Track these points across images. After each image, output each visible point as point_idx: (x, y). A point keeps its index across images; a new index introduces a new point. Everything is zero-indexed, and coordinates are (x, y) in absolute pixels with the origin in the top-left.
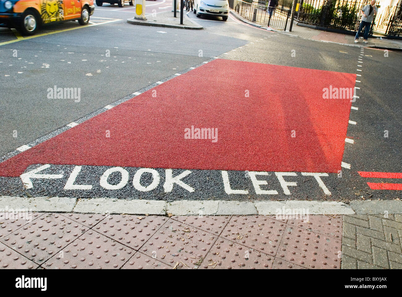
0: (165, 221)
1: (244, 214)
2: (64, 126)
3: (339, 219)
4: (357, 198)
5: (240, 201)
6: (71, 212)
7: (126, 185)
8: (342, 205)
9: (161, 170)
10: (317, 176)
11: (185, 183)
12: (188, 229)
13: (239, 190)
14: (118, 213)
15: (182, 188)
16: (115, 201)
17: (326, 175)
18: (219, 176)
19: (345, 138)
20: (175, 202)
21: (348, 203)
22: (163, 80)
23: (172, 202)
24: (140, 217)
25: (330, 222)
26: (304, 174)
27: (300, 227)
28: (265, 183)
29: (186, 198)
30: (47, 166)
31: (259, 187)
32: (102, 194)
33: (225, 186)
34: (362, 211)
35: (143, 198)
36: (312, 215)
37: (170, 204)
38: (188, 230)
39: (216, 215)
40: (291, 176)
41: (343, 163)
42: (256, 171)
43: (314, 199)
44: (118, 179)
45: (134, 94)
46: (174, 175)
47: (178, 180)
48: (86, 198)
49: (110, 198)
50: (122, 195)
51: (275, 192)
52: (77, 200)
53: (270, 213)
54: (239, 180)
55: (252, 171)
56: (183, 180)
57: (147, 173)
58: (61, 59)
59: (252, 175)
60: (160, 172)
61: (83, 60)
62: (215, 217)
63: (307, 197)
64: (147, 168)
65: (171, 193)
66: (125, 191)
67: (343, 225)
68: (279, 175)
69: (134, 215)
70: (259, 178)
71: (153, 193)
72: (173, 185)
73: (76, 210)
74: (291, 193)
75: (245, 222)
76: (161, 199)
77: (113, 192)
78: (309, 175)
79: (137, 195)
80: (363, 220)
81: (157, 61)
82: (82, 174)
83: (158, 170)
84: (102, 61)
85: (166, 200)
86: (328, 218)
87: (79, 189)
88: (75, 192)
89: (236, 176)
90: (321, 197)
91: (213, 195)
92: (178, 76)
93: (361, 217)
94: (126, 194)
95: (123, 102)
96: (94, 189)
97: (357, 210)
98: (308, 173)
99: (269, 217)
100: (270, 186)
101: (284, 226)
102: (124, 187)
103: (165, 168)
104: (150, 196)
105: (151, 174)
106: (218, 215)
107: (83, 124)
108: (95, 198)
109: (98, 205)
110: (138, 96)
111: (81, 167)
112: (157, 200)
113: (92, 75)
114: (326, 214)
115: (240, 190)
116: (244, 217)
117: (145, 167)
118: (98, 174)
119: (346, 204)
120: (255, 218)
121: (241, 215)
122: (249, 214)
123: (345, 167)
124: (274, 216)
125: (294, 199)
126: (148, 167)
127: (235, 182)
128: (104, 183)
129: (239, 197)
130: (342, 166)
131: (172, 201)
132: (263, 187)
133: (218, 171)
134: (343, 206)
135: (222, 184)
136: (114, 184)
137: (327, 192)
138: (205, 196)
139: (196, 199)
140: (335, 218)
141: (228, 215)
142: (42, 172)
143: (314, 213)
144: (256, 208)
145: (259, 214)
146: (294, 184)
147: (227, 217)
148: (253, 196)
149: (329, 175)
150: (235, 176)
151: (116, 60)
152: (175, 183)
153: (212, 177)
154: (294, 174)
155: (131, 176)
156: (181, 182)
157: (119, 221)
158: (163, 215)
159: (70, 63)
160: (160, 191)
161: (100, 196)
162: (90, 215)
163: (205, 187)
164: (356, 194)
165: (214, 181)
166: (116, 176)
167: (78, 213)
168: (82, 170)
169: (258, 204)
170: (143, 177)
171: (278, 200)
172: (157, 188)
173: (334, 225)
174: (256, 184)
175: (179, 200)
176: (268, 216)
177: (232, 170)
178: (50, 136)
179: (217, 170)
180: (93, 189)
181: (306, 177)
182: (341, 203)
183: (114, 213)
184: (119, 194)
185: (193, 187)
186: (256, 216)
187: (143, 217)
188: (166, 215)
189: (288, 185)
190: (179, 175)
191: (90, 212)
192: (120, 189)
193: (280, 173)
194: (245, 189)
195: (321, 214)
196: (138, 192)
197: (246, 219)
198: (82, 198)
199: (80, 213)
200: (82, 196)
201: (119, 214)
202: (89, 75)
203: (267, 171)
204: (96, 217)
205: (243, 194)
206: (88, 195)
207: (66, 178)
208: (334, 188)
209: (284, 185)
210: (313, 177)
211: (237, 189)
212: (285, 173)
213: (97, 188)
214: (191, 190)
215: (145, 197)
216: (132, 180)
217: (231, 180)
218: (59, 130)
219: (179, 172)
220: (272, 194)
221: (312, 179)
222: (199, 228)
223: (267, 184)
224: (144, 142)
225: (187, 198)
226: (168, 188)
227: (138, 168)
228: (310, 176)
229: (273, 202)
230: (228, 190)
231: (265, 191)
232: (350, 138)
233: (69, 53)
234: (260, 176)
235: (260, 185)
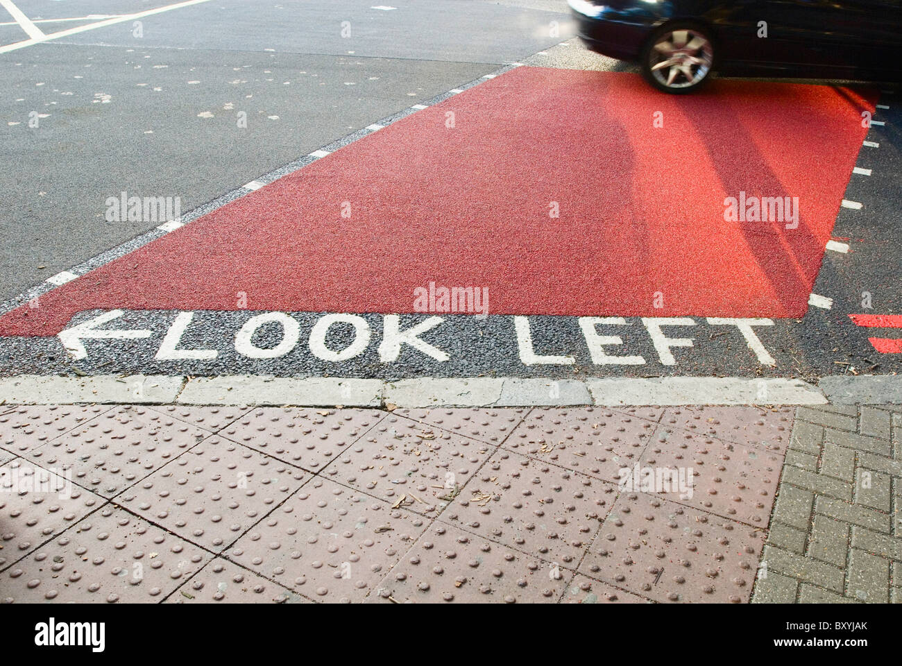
0: (379, 419)
1: (560, 404)
2: (152, 230)
3: (787, 414)
4: (840, 371)
5: (554, 377)
6: (171, 404)
7: (294, 349)
8: (799, 386)
9: (374, 317)
10: (745, 326)
11: (429, 342)
12: (430, 433)
13: (552, 356)
14: (275, 404)
15: (419, 353)
16: (268, 381)
17: (767, 322)
18: (509, 328)
19: (827, 241)
20: (403, 382)
21: (813, 383)
22: (384, 121)
23: (396, 381)
24: (325, 412)
25: (763, 419)
26: (711, 321)
27: (688, 429)
28: (616, 340)
29: (430, 373)
30: (117, 313)
31: (602, 349)
32: (239, 368)
33: (520, 347)
34: (845, 398)
35: (330, 375)
36: (722, 406)
37: (393, 386)
38: (430, 435)
39: (495, 407)
40: (681, 326)
41: (813, 296)
42: (597, 316)
43: (731, 375)
44: (276, 336)
45: (313, 154)
46: (404, 327)
47: (412, 337)
48: (204, 376)
49: (257, 375)
50: (285, 370)
51: (639, 360)
52: (186, 380)
53: (622, 402)
54: (554, 335)
55: (587, 316)
56: (423, 336)
57: (341, 323)
58: (138, 82)
59: (587, 324)
60: (370, 321)
61: (189, 83)
62: (491, 411)
63: (716, 369)
64: (341, 313)
65: (395, 364)
66: (290, 360)
67: (795, 426)
68: (652, 325)
69: (312, 407)
70: (601, 330)
71: (353, 363)
72: (399, 347)
73: (181, 399)
74: (677, 361)
75: (562, 419)
76: (373, 377)
77: (265, 364)
78: (725, 324)
79: (318, 369)
80: (845, 415)
81: (371, 79)
82: (194, 327)
83: (367, 318)
84: (234, 82)
85: (384, 377)
86: (760, 413)
87: (189, 358)
88: (179, 364)
89: (549, 328)
90: (749, 370)
91: (491, 367)
92: (421, 112)
93: (842, 409)
94: (294, 367)
95: (287, 173)
96: (222, 359)
97: (834, 397)
98: (722, 319)
99: (618, 410)
100: (627, 346)
101: (653, 428)
102: (289, 354)
103: (382, 313)
104: (347, 370)
105: (351, 324)
106: (500, 407)
107: (194, 224)
108: (224, 376)
109: (231, 389)
110: (322, 159)
111: (192, 313)
112: (364, 378)
113: (212, 116)
114: (756, 403)
115: (555, 355)
116: (561, 411)
117: (336, 312)
118: (231, 328)
119: (809, 383)
120: (587, 412)
121: (554, 407)
122: (573, 404)
123: (820, 306)
124: (630, 409)
125: (682, 374)
126: (345, 311)
127: (546, 340)
128: (244, 344)
129: (553, 371)
130: (810, 302)
131: (396, 379)
132: (610, 350)
133: (506, 316)
134: (800, 388)
135: (515, 344)
136: (267, 348)
137: (765, 358)
138: (472, 369)
139: (452, 376)
140: (777, 412)
141: (524, 407)
142: (107, 326)
143: (728, 403)
144: (590, 392)
145: (596, 404)
146: (687, 342)
147: (520, 410)
148: (585, 369)
149: (775, 322)
150: (547, 326)
151: (270, 80)
152: (405, 343)
153: (491, 329)
154: (689, 322)
155: (306, 330)
156: (420, 340)
157: (278, 420)
158: (376, 408)
159: (159, 89)
160: (371, 360)
161: (235, 372)
162: (215, 409)
163: (474, 351)
164: (838, 362)
165: (497, 339)
166: (271, 330)
167: (188, 404)
168: (194, 321)
169: (595, 383)
170: (332, 333)
171: (643, 377)
172: (363, 354)
173: (772, 426)
174: (595, 344)
175: (413, 378)
176: (614, 409)
177: (539, 315)
178: (121, 252)
179: (505, 315)
180: (220, 357)
181: (717, 327)
182: (797, 381)
183: (267, 403)
184: (278, 368)
185: (447, 351)
186: (589, 408)
187: (331, 410)
188: (383, 407)
189: (671, 345)
190: (415, 327)
191: (213, 403)
192: (279, 358)
193: (654, 319)
194: (568, 354)
195: (744, 403)
196: (321, 363)
197: (565, 415)
198: (197, 376)
199: (192, 405)
200: (196, 373)
201: (278, 406)
202: (206, 115)
203: (624, 317)
204: (228, 411)
205: (562, 364)
206: (209, 371)
207: (161, 336)
208: (783, 351)
209: (662, 345)
210: (735, 327)
211: (550, 355)
212: (666, 319)
213: (228, 355)
214: (441, 356)
215: (335, 372)
216: (308, 339)
217: (535, 336)
218: (140, 237)
219: (415, 320)
220: (630, 364)
221: (733, 332)
222: (456, 431)
223: (621, 342)
224: (336, 258)
225: (432, 374)
226: (389, 352)
227: (320, 313)
228: (727, 326)
229: (630, 380)
230: (528, 355)
231: (615, 357)
232: (840, 241)
233: (157, 67)
234: (606, 325)
235: (602, 346)
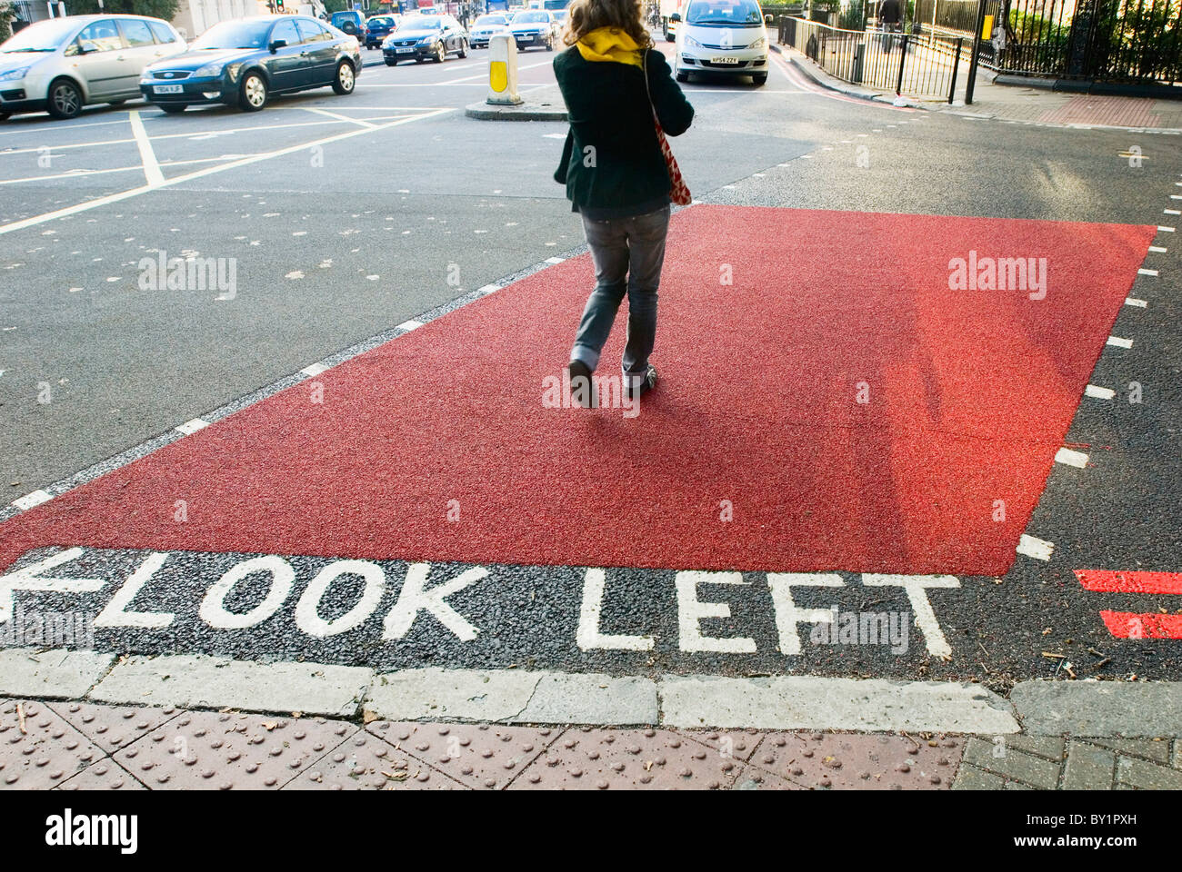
0: (343, 739)
1: (609, 721)
2: (167, 432)
3: (951, 751)
4: (1047, 669)
5: (615, 673)
6: (79, 700)
7: (275, 614)
8: (979, 698)
9: (397, 566)
10: (915, 587)
11: (457, 608)
12: (402, 768)
13: (623, 636)
14: (214, 705)
15: (440, 627)
16: (221, 666)
17: (950, 582)
18: (575, 587)
19: (1058, 449)
20: (402, 674)
21: (1003, 691)
22: (504, 280)
23: (392, 671)
24: (272, 722)
25: (910, 761)
26: (869, 580)
27: (790, 776)
28: (722, 610)
29: (443, 660)
30: (76, 553)
31: (698, 624)
32: (192, 643)
33: (581, 621)
34: (1048, 723)
35: (307, 659)
36: (855, 732)
37: (384, 680)
38: (402, 773)
39: (513, 724)
40: (821, 588)
41: (1025, 538)
42: (704, 569)
43: (877, 675)
44: (260, 593)
45: (401, 326)
46: (432, 581)
47: (436, 599)
48: (143, 654)
49: (211, 655)
50: (250, 648)
51: (746, 645)
52: (116, 660)
53: (702, 721)
54: (635, 600)
55: (689, 569)
56: (452, 599)
57: (350, 574)
58: (237, 235)
59: (686, 583)
60: (389, 572)
61: (295, 234)
62: (504, 731)
63: (859, 664)
64: (355, 559)
65: (400, 643)
66: (263, 632)
67: (959, 775)
68: (780, 584)
69: (260, 713)
70: (706, 593)
71: (344, 640)
72: (414, 615)
73: (95, 695)
74: (803, 648)
75: (604, 750)
76: (363, 663)
77: (228, 637)
78: (888, 584)
79: (294, 649)
80: (1042, 757)
81: (509, 224)
82: (160, 577)
83: (387, 567)
84: (347, 233)
85: (378, 664)
86: (910, 747)
87: (135, 624)
88: (119, 633)
89: (631, 588)
90: (910, 665)
91: (531, 652)
92: (554, 267)
93: (1039, 744)
94: (263, 644)
95: (361, 352)
96: (176, 627)
97: (1032, 720)
98: (885, 576)
99: (695, 735)
100: (735, 621)
101: (735, 772)
102: (265, 622)
103: (409, 560)
104: (332, 651)
105: (363, 577)
106: (520, 724)
107: (221, 423)
108: (169, 654)
109: (168, 677)
110: (410, 333)
111: (166, 555)
112: (351, 665)
113: (302, 276)
114: (908, 728)
115: (628, 634)
116: (606, 735)
117: (350, 558)
118: (206, 579)
119: (997, 692)
120: (644, 737)
121: (600, 726)
122: (627, 723)
123: (1031, 554)
124: (711, 734)
125: (807, 671)
126: (361, 557)
127: (622, 608)
128: (213, 611)
129: (617, 661)
130: (1019, 549)
131: (394, 668)
132: (710, 627)
133: (575, 569)
134: (980, 701)
135: (576, 615)
136: (240, 612)
137: (937, 646)
138: (503, 656)
139: (471, 666)
140: (936, 746)
141: (556, 725)
142: (54, 572)
143: (863, 727)
144: (660, 700)
145: (665, 722)
146: (824, 616)
147: (546, 730)
148: (667, 659)
149: (962, 581)
150: (628, 586)
151: (389, 229)
152: (424, 610)
153: (548, 590)
154: (835, 581)
155: (301, 585)
156: (447, 604)
157: (204, 734)
158: (348, 718)
159: (256, 243)
160: (369, 635)
161: (185, 650)
162: (128, 711)
163: (515, 624)
164: (1048, 654)
165: (552, 605)
166: (255, 584)
167: (101, 701)
168: (164, 566)
169: (673, 685)
170: (334, 590)
171: (746, 675)
172: (363, 625)
173: (923, 774)
174: (690, 610)
175: (417, 667)
176: (690, 734)
177: (622, 567)
178: (118, 463)
179: (575, 566)
180: (174, 625)
181: (875, 590)
182: (978, 689)
183: (203, 704)
184: (243, 644)
185: (477, 625)
186: (649, 731)
187: (280, 720)
188: (357, 718)
189: (800, 619)
190: (447, 583)
191: (133, 701)
192: (250, 628)
193: (785, 575)
194: (647, 633)
195: (888, 728)
196: (301, 638)
197: (610, 742)
198: (134, 653)
199: (106, 703)
200: (135, 649)
201: (216, 710)
202: (295, 275)
203: (742, 571)
204: (143, 717)
205: (634, 649)
206: (152, 645)
207: (112, 590)
208: (967, 632)
209: (787, 616)
210: (901, 590)
211: (620, 634)
212: (802, 575)
213: (185, 622)
214: (467, 633)
215: (315, 654)
216: (298, 600)
217: (609, 602)
218: (150, 442)
219: (450, 573)
220: (733, 652)
221: (895, 597)
223: (728, 614)
224: (377, 474)
225: (445, 662)
226: (397, 625)
227: (328, 558)
228: (890, 588)
229: (726, 680)
230: (588, 633)
231: (713, 639)
232: (1076, 449)
233: (268, 215)
234: (713, 585)
235: (700, 620)
